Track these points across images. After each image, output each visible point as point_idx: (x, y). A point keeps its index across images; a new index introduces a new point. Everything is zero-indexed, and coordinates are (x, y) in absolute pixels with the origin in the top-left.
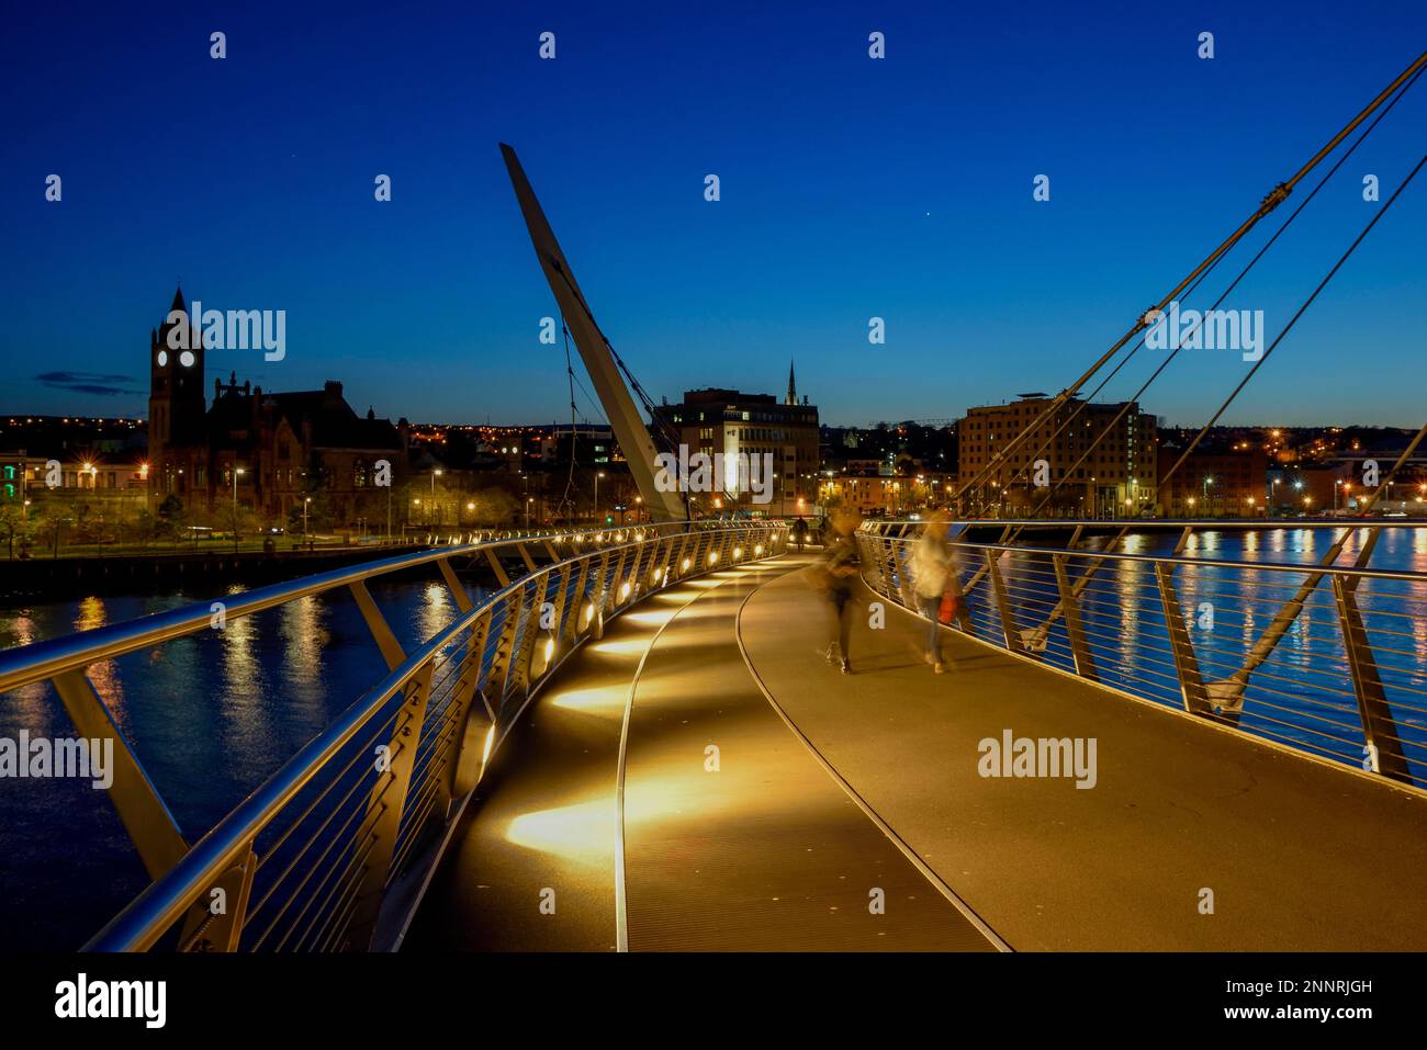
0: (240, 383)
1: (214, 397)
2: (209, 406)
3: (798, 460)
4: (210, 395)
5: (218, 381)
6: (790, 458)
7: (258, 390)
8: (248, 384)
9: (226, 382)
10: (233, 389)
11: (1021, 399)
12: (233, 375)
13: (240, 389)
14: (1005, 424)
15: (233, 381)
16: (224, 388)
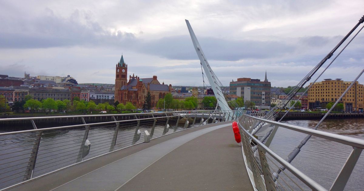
0: (135, 76)
1: (129, 79)
2: (128, 81)
3: (266, 95)
4: (128, 79)
5: (130, 76)
6: (263, 95)
7: (139, 78)
8: (137, 76)
9: (132, 76)
10: (133, 77)
11: (324, 80)
12: (134, 75)
13: (135, 77)
14: (320, 87)
15: (134, 76)
16: (132, 77)
